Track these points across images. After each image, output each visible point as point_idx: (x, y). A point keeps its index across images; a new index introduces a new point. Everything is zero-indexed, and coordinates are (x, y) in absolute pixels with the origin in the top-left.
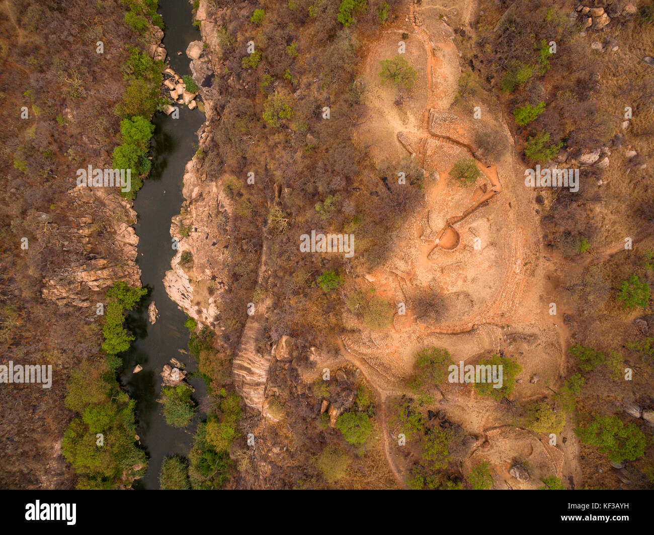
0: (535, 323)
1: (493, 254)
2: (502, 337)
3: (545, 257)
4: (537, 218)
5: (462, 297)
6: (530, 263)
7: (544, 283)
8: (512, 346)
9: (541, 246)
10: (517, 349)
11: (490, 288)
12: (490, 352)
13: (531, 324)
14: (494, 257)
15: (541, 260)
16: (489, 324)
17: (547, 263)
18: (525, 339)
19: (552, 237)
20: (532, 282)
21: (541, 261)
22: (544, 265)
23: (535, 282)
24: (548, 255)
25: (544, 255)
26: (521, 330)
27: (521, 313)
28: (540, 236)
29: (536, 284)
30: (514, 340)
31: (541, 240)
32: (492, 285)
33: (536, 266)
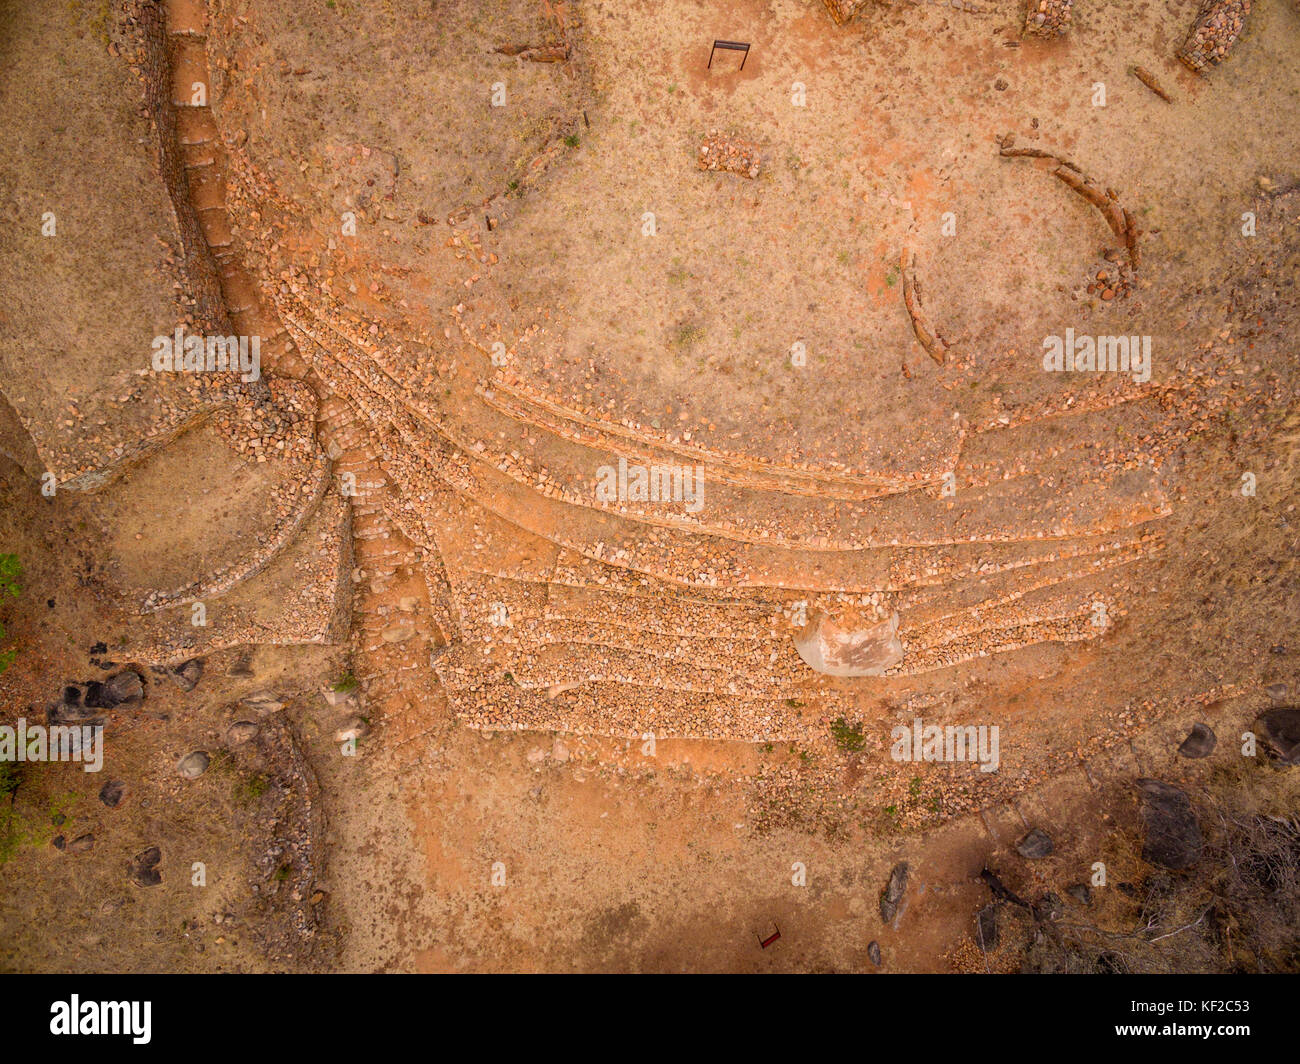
0: (427, 923)
1: (1017, 282)
2: (263, 675)
3: (901, 871)
4: (1156, 752)
5: (544, 87)
6: (855, 773)
7: (729, 912)
8: (193, 770)
9: (972, 829)
10: (182, 825)
11: (685, 333)
12: (98, 585)
13: (415, 894)
14: (997, 296)
15: (878, 850)
16: (354, 550)
17: (860, 902)
18: (285, 870)
19: (1053, 887)
20: (720, 827)
21: (866, 855)
22: (847, 878)
23: (719, 846)
24: (917, 891)
25: (915, 863)
26: (355, 830)
27: (485, 802)
28: (1034, 806)
29: (705, 858)
30: (260, 784)
31: (1011, 816)
32: (717, 343)
33: (831, 830)
